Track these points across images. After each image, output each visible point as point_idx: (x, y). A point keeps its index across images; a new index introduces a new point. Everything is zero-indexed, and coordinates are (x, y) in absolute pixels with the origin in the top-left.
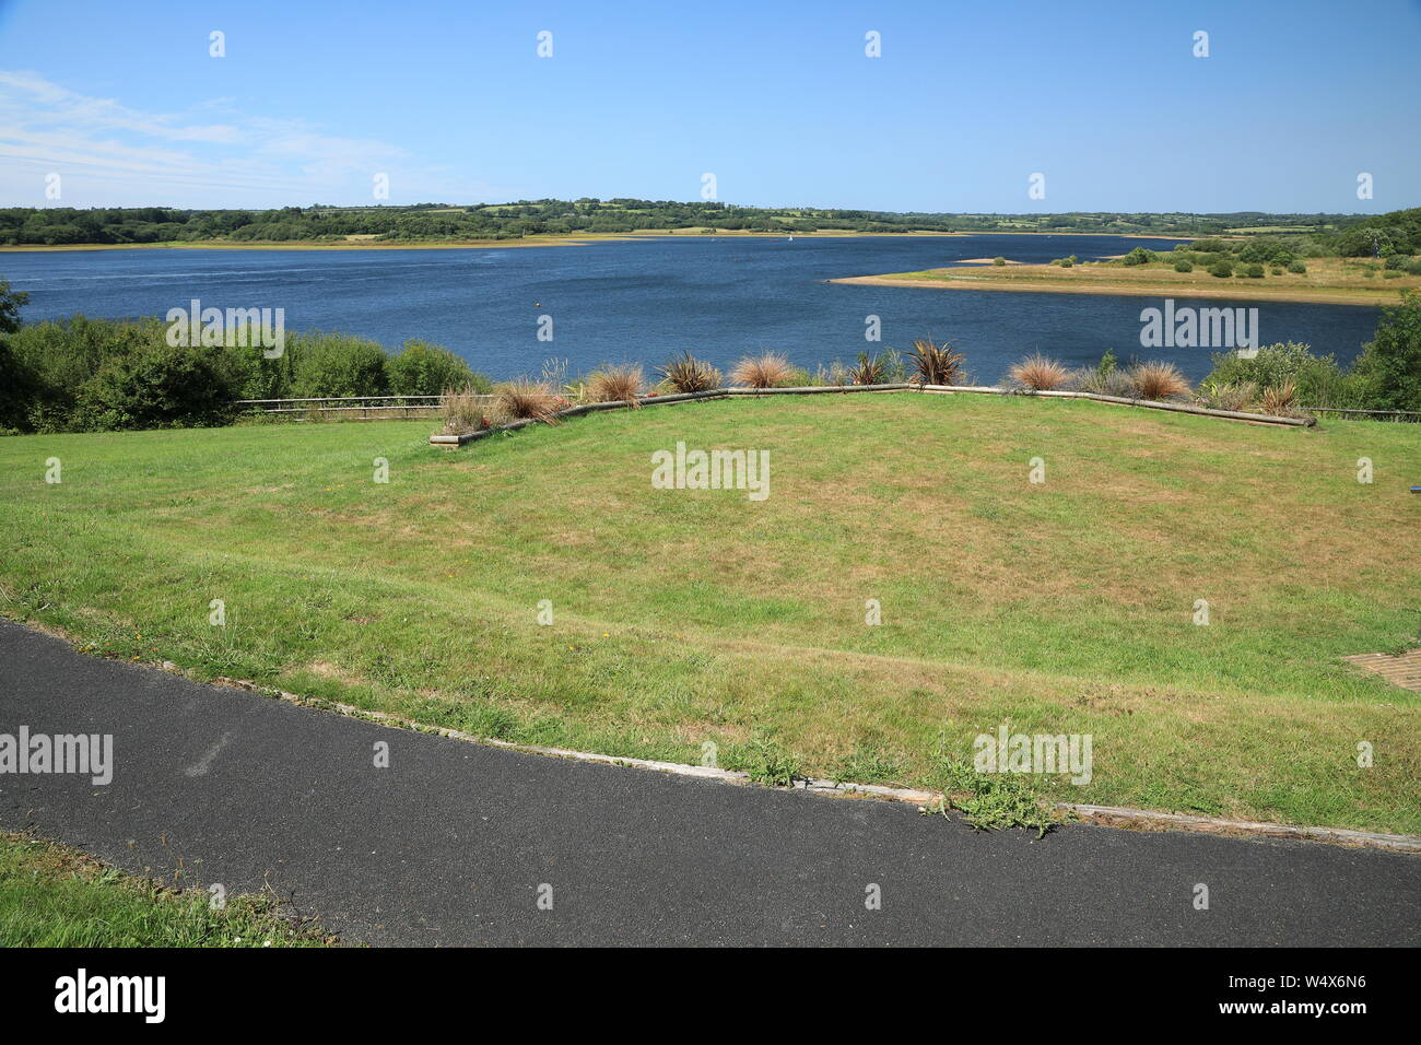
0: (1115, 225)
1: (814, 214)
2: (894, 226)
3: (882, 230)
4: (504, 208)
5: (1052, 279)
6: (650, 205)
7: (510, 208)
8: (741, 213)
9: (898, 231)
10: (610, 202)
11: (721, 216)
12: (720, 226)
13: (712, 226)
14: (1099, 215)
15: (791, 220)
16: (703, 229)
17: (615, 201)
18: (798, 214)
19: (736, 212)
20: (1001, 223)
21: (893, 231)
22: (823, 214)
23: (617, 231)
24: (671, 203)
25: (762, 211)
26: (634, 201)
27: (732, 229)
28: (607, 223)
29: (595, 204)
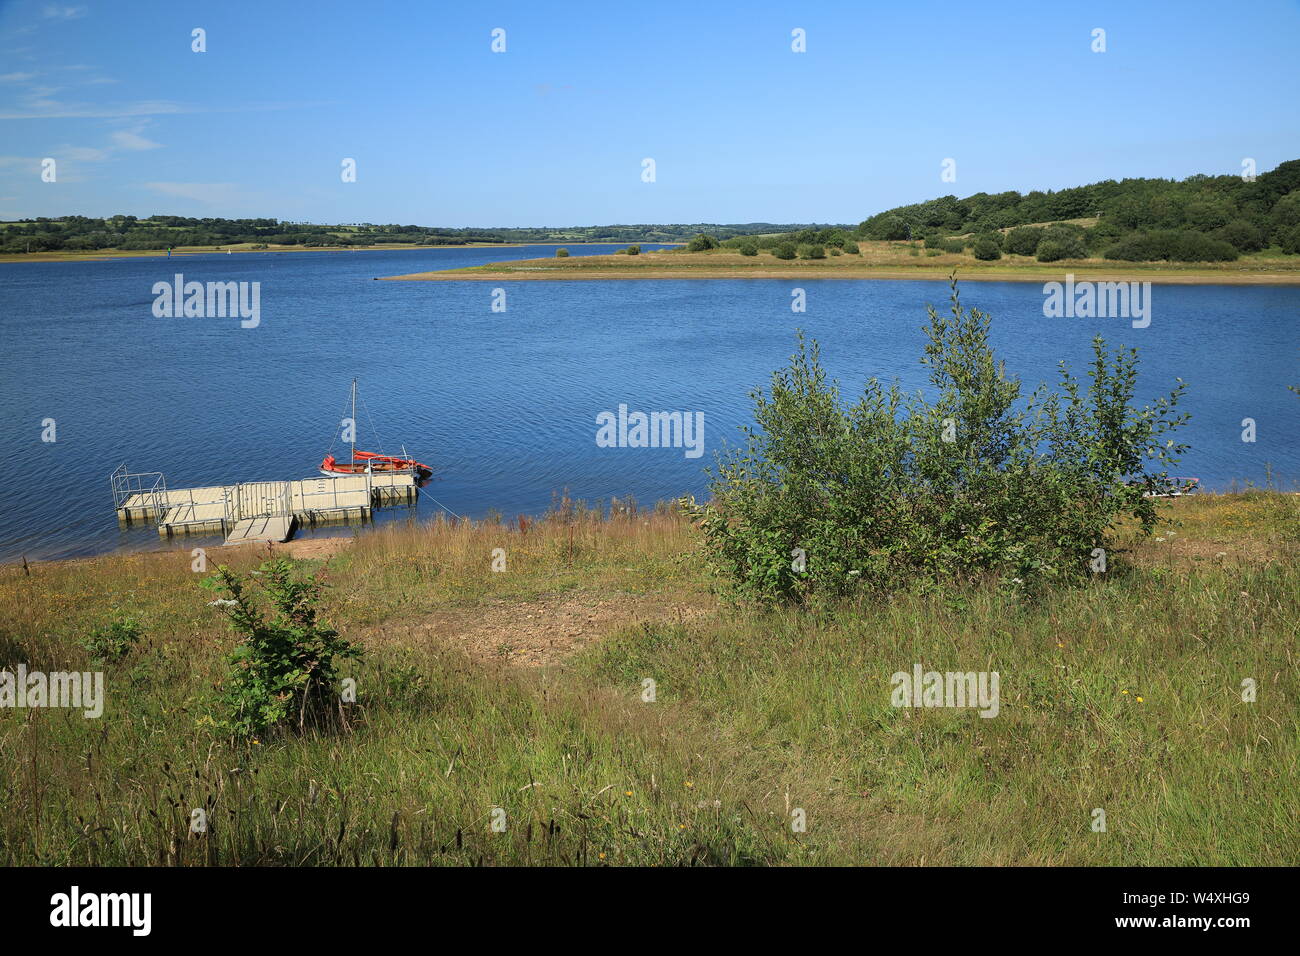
1: (372, 229)
2: (451, 239)
3: (439, 242)
5: (621, 266)
6: (194, 222)
8: (296, 229)
9: (456, 243)
10: (149, 219)
11: (273, 232)
12: (272, 242)
13: (264, 242)
15: (348, 236)
16: (254, 245)
17: (154, 218)
18: (355, 230)
19: (290, 228)
20: (552, 235)
21: (450, 243)
22: (381, 229)
24: (218, 220)
25: (317, 228)
26: (176, 219)
27: (285, 244)
28: (141, 240)
29: (131, 221)
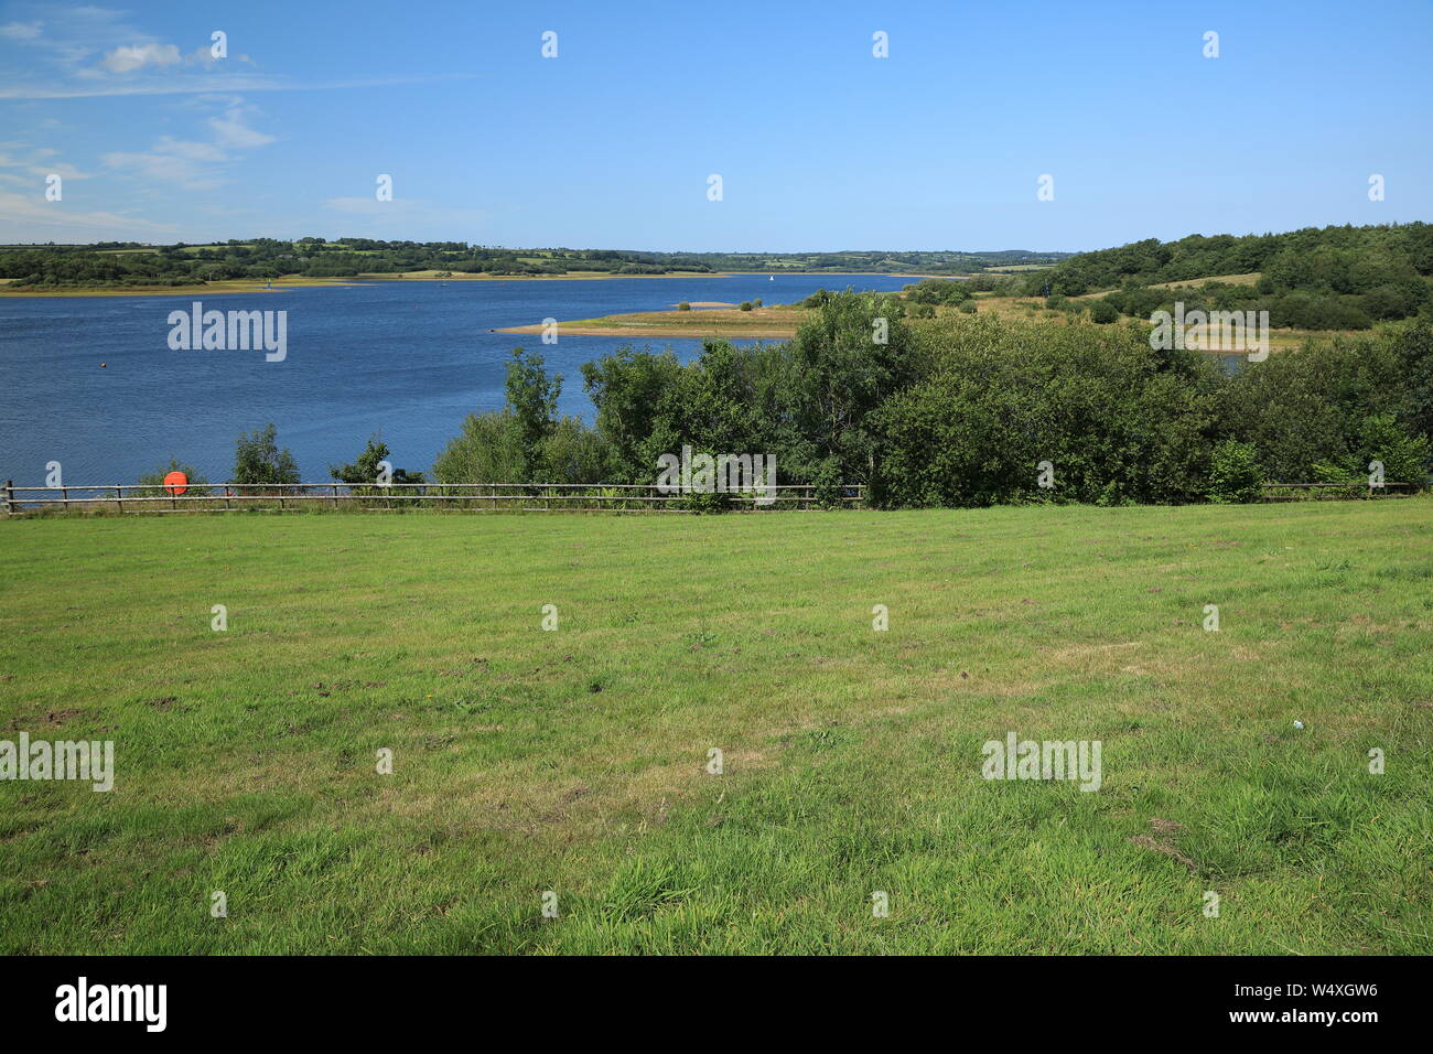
0: (884, 264)
1: (567, 255)
2: (651, 267)
3: (636, 272)
4: (207, 248)
5: (725, 323)
6: (382, 245)
7: (215, 249)
8: (486, 254)
9: (655, 272)
10: (337, 242)
11: (461, 257)
12: (456, 269)
13: (448, 269)
14: (869, 254)
15: (539, 262)
16: (437, 272)
17: (343, 241)
18: (549, 255)
19: (479, 253)
20: (769, 263)
21: (649, 272)
22: (577, 255)
23: (338, 275)
24: (408, 244)
25: (509, 252)
26: (364, 241)
27: (469, 272)
28: (326, 266)
29: (318, 244)
